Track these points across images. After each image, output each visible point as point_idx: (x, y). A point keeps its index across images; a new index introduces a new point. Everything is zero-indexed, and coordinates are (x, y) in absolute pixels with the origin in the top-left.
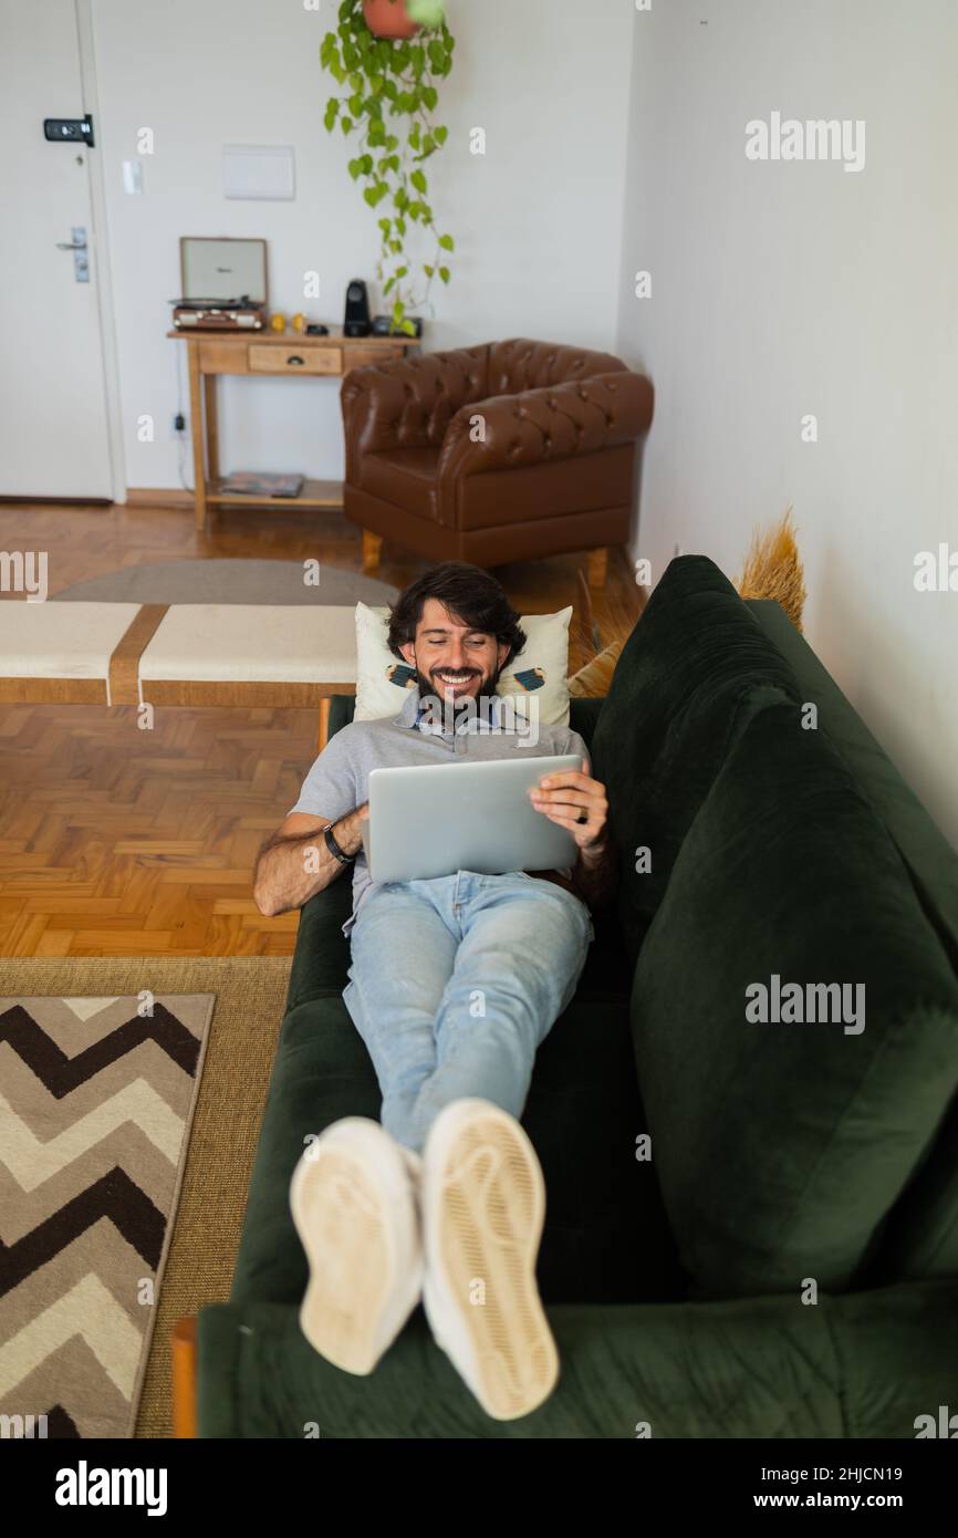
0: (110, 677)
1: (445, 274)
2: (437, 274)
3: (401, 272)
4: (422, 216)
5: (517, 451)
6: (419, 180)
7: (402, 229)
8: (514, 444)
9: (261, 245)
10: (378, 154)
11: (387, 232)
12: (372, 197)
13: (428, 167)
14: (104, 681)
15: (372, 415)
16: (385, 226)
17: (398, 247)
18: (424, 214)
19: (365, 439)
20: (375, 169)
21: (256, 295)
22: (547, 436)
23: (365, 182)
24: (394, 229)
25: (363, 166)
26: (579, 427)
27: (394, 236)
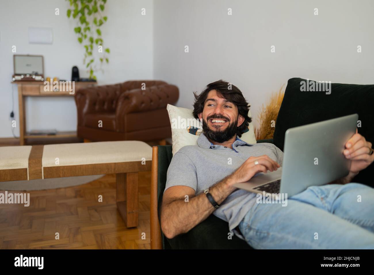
0: (29, 167)
1: (107, 60)
2: (104, 61)
3: (92, 61)
4: (99, 42)
5: (143, 105)
6: (99, 32)
7: (92, 47)
8: (142, 103)
9: (41, 58)
10: (83, 26)
11: (87, 49)
12: (80, 40)
13: (101, 28)
14: (26, 169)
15: (87, 101)
16: (87, 48)
17: (91, 54)
18: (100, 42)
19: (85, 110)
20: (82, 31)
21: (40, 72)
22: (151, 101)
23: (79, 35)
24: (89, 48)
25: (78, 30)
26: (160, 99)
27: (89, 50)
